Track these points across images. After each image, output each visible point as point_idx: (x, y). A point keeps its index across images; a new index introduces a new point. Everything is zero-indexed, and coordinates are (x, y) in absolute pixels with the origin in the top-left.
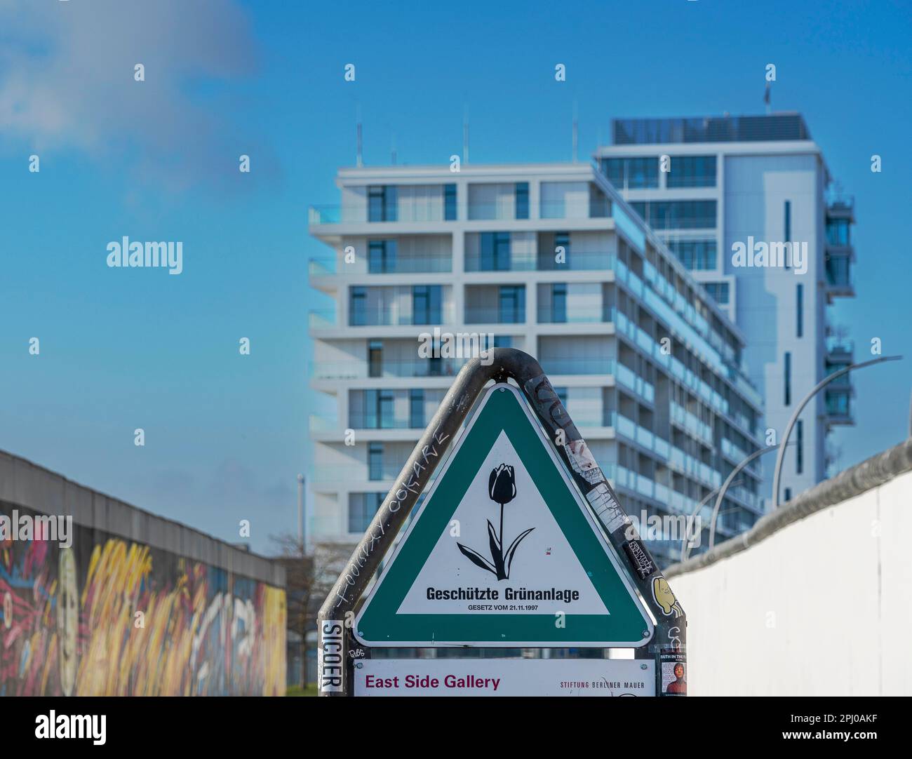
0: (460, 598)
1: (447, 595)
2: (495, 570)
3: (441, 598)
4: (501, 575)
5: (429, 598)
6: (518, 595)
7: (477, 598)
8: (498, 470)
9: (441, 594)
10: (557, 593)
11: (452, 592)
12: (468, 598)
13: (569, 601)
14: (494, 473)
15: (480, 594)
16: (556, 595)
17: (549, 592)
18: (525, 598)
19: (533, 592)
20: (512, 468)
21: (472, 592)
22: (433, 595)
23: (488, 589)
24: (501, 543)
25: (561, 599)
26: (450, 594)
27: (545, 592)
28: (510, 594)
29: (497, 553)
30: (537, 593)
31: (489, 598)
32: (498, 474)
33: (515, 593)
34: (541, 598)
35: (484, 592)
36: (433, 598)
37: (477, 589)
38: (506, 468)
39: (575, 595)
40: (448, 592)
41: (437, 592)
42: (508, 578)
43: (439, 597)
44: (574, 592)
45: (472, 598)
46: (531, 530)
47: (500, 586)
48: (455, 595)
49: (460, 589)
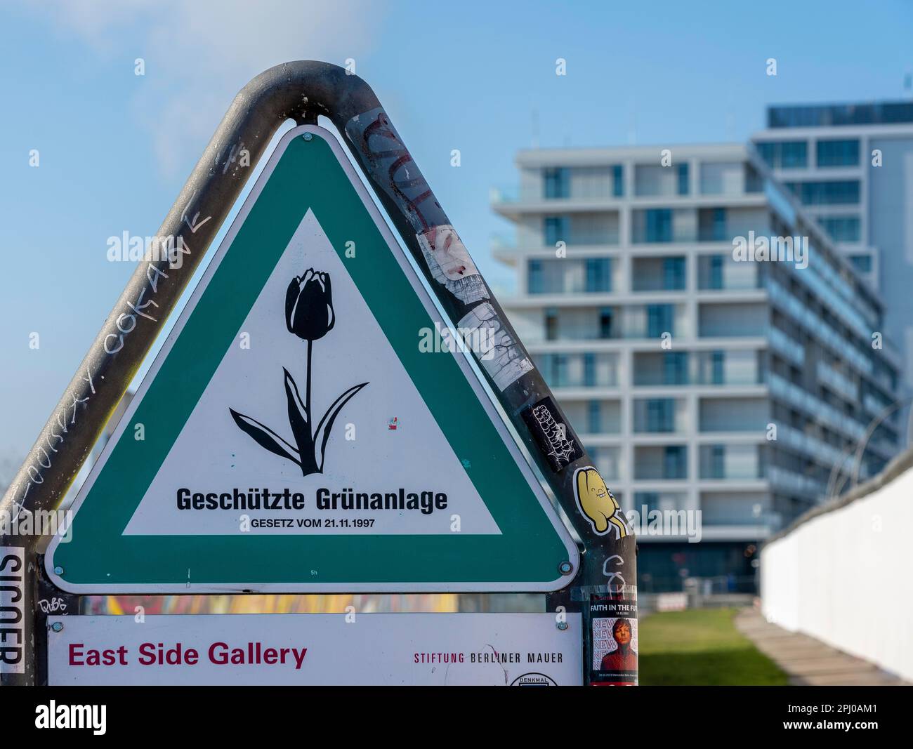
0: (236, 507)
1: (213, 502)
2: (297, 456)
3: (202, 507)
4: (309, 466)
5: (180, 507)
6: (339, 500)
7: (266, 506)
8: (302, 280)
9: (202, 500)
10: (409, 496)
11: (222, 496)
12: (251, 507)
13: (431, 511)
14: (294, 285)
15: (271, 500)
16: (406, 501)
17: (394, 496)
18: (351, 506)
19: (365, 496)
20: (327, 276)
21: (258, 496)
22: (188, 501)
23: (287, 491)
24: (308, 410)
25: (416, 507)
26: (218, 500)
27: (387, 496)
28: (324, 500)
29: (301, 427)
30: (373, 496)
31: (287, 507)
32: (302, 286)
33: (335, 497)
34: (380, 507)
35: (278, 497)
36: (188, 507)
37: (266, 491)
38: (316, 277)
39: (440, 501)
40: (215, 496)
41: (195, 496)
42: (321, 471)
43: (199, 504)
44: (438, 496)
45: (258, 506)
46: (362, 386)
47: (308, 486)
48: (227, 502)
49: (236, 491)
